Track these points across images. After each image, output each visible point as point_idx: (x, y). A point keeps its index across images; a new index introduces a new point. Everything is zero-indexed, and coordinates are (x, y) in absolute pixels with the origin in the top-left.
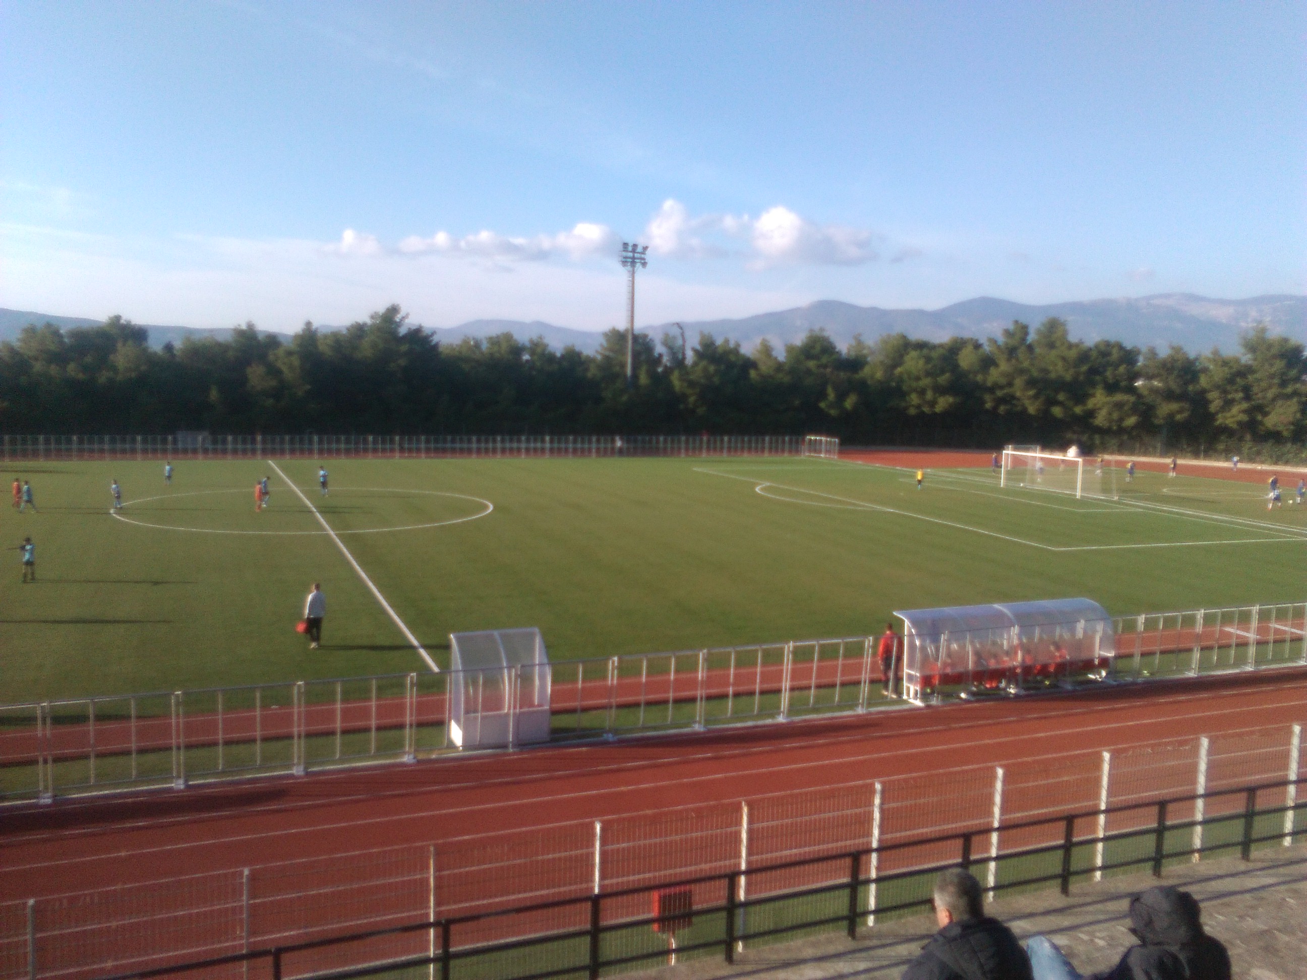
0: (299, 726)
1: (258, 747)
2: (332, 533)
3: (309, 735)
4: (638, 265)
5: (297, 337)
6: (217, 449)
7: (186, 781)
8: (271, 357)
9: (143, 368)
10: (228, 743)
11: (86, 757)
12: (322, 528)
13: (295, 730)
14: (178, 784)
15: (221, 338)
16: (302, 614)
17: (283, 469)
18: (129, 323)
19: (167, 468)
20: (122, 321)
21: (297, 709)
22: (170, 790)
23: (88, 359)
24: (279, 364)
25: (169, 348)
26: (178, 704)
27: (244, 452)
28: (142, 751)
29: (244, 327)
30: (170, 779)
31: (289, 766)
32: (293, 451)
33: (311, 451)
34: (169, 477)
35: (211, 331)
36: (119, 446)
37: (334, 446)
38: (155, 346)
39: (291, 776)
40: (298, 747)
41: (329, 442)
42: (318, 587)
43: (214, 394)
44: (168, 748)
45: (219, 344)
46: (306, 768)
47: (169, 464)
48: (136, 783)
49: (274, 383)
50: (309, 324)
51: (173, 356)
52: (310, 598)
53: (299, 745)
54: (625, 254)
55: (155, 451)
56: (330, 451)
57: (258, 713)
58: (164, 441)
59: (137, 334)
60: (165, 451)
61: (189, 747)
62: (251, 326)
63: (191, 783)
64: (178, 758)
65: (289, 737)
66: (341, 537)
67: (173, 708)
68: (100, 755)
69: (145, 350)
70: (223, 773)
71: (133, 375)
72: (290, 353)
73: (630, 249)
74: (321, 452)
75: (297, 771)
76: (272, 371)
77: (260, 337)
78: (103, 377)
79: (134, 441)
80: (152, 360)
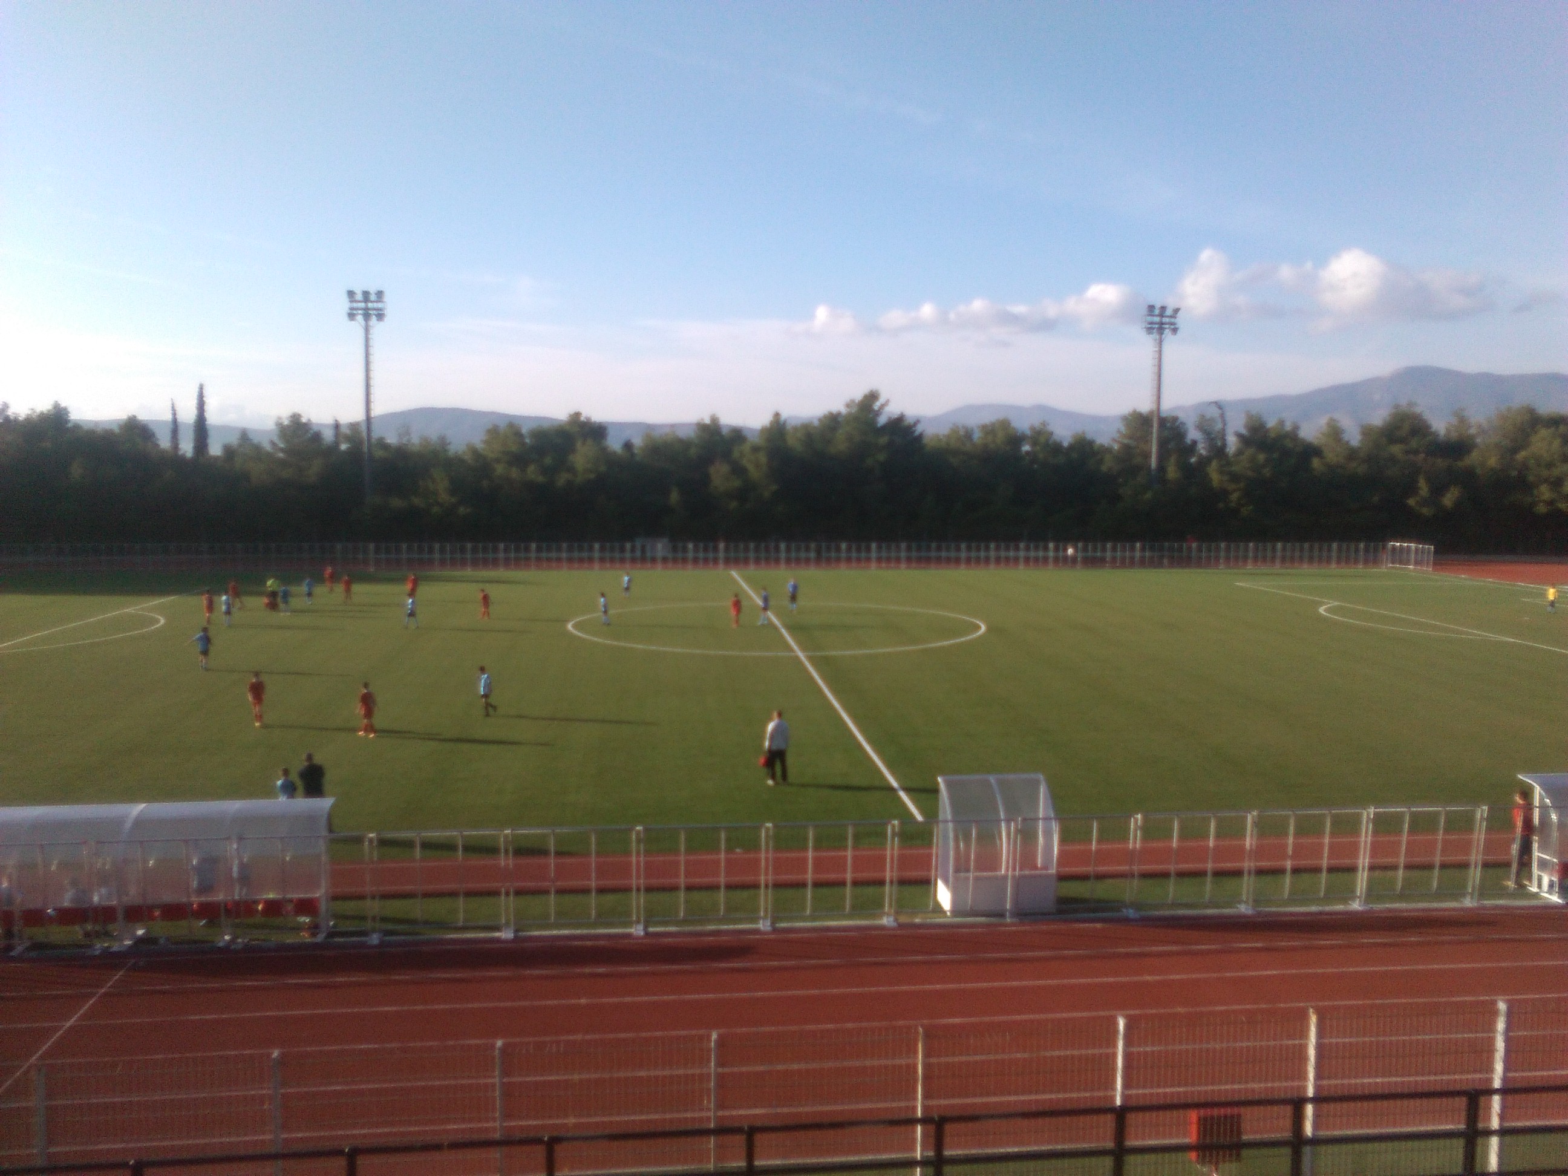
0: (766, 874)
1: (721, 896)
2: (801, 655)
3: (777, 886)
4: (1167, 331)
5: (764, 431)
6: (676, 558)
7: (646, 927)
8: (736, 454)
9: (603, 468)
10: (689, 888)
11: (546, 892)
12: (789, 648)
13: (763, 879)
14: (638, 930)
15: (682, 434)
16: (763, 745)
17: (747, 580)
18: (588, 419)
19: (626, 579)
20: (582, 419)
21: (765, 855)
22: (629, 936)
23: (548, 460)
24: (745, 462)
25: (628, 446)
26: (639, 841)
27: (706, 560)
28: (601, 891)
29: (707, 421)
30: (629, 924)
31: (755, 920)
32: (757, 561)
33: (777, 561)
34: (627, 589)
35: (673, 426)
36: (576, 554)
37: (803, 555)
38: (614, 444)
39: (757, 932)
40: (765, 899)
41: (798, 550)
42: (780, 715)
43: (674, 497)
44: (627, 890)
45: (681, 441)
46: (773, 924)
47: (628, 574)
48: (594, 925)
49: (737, 483)
50: (777, 415)
51: (633, 455)
52: (771, 726)
53: (766, 895)
54: (1150, 319)
55: (612, 560)
56: (798, 561)
57: (723, 856)
58: (622, 550)
59: (595, 432)
60: (622, 560)
61: (649, 889)
62: (714, 420)
63: (651, 929)
64: (638, 901)
65: (756, 886)
66: (811, 659)
67: (634, 844)
68: (560, 892)
69: (604, 450)
70: (685, 922)
71: (592, 476)
72: (756, 449)
73: (1157, 312)
74: (788, 561)
75: (764, 925)
76: (738, 470)
77: (725, 432)
78: (562, 479)
79: (591, 549)
80: (610, 459)
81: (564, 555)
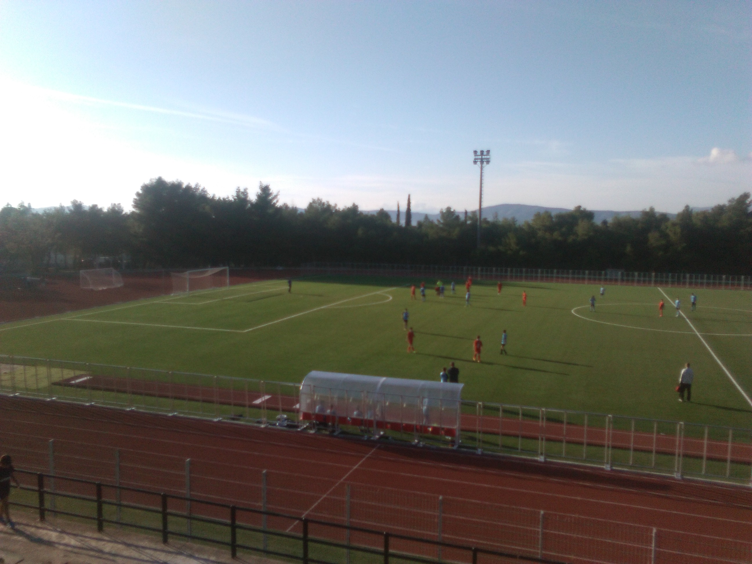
0: (679, 449)
1: (653, 456)
2: (698, 334)
3: (686, 456)
5: (679, 215)
6: (627, 279)
7: (611, 467)
8: (663, 227)
9: (591, 234)
10: (635, 450)
11: (561, 441)
12: (692, 330)
13: (677, 451)
14: (607, 467)
15: (634, 217)
16: (678, 380)
17: (667, 294)
18: (585, 209)
19: (602, 289)
20: (582, 209)
21: (679, 439)
22: (602, 469)
23: (564, 229)
24: (668, 231)
25: (605, 222)
26: (609, 422)
27: (644, 281)
28: (589, 444)
29: (648, 210)
30: (602, 463)
31: (672, 472)
32: (673, 283)
33: (684, 283)
34: (602, 294)
35: (629, 213)
36: (576, 276)
37: (699, 281)
38: (598, 221)
39: (673, 479)
40: (678, 462)
41: (696, 278)
42: (689, 365)
43: (629, 248)
44: (603, 446)
45: (633, 220)
46: (682, 476)
47: (603, 287)
48: (585, 461)
49: (663, 242)
50: (687, 207)
51: (607, 227)
52: (683, 371)
53: (678, 461)
55: (595, 280)
56: (696, 284)
57: (655, 436)
58: (600, 274)
59: (588, 215)
60: (600, 280)
61: (614, 447)
62: (652, 209)
63: (614, 468)
64: (608, 453)
65: (673, 454)
66: (704, 337)
67: (607, 423)
68: (568, 442)
69: (592, 225)
70: (632, 467)
71: (586, 237)
72: (674, 225)
74: (691, 284)
75: (677, 476)
76: (664, 235)
77: (657, 215)
78: (571, 239)
79: (584, 274)
80: (596, 230)
81: (570, 276)
